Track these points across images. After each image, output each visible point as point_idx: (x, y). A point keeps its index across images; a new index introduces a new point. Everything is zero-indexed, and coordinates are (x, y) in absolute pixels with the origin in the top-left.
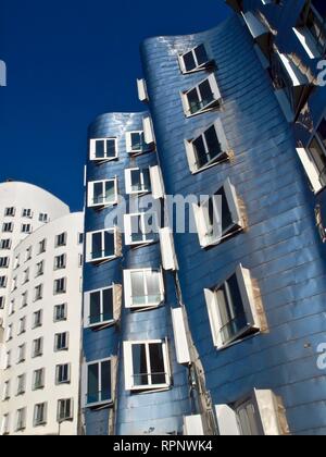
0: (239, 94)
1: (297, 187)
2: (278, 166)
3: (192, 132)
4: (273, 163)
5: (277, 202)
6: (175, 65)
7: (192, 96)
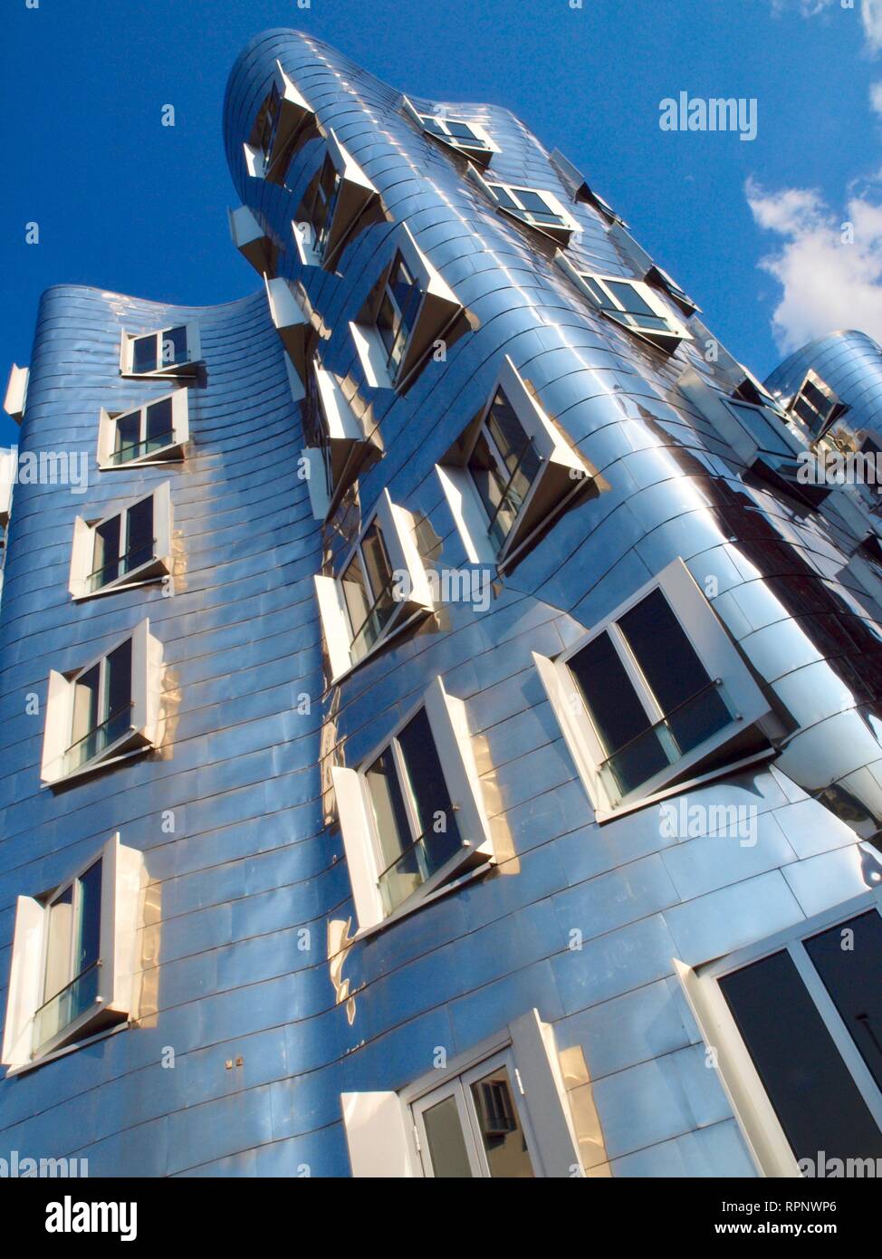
0: (231, 444)
1: (302, 664)
2: (273, 611)
3: (102, 503)
4: (262, 604)
5: (250, 694)
6: (110, 354)
7: (127, 428)
